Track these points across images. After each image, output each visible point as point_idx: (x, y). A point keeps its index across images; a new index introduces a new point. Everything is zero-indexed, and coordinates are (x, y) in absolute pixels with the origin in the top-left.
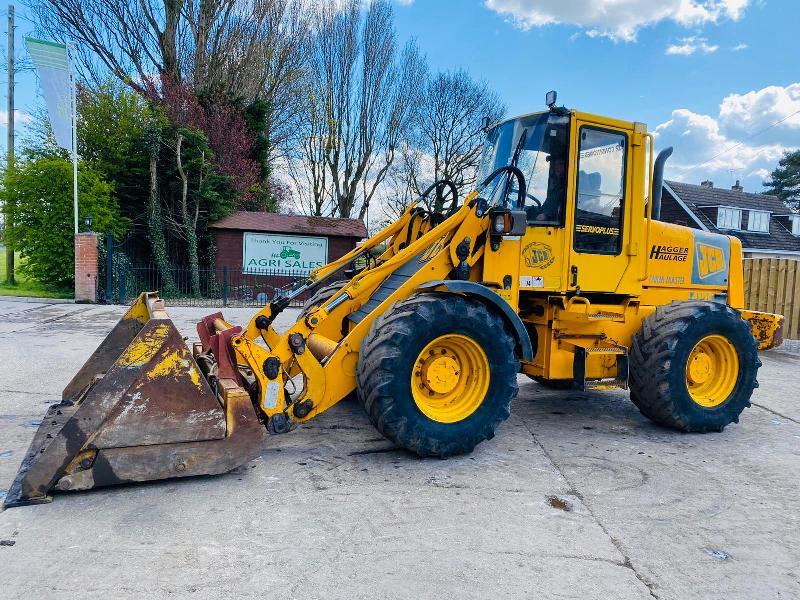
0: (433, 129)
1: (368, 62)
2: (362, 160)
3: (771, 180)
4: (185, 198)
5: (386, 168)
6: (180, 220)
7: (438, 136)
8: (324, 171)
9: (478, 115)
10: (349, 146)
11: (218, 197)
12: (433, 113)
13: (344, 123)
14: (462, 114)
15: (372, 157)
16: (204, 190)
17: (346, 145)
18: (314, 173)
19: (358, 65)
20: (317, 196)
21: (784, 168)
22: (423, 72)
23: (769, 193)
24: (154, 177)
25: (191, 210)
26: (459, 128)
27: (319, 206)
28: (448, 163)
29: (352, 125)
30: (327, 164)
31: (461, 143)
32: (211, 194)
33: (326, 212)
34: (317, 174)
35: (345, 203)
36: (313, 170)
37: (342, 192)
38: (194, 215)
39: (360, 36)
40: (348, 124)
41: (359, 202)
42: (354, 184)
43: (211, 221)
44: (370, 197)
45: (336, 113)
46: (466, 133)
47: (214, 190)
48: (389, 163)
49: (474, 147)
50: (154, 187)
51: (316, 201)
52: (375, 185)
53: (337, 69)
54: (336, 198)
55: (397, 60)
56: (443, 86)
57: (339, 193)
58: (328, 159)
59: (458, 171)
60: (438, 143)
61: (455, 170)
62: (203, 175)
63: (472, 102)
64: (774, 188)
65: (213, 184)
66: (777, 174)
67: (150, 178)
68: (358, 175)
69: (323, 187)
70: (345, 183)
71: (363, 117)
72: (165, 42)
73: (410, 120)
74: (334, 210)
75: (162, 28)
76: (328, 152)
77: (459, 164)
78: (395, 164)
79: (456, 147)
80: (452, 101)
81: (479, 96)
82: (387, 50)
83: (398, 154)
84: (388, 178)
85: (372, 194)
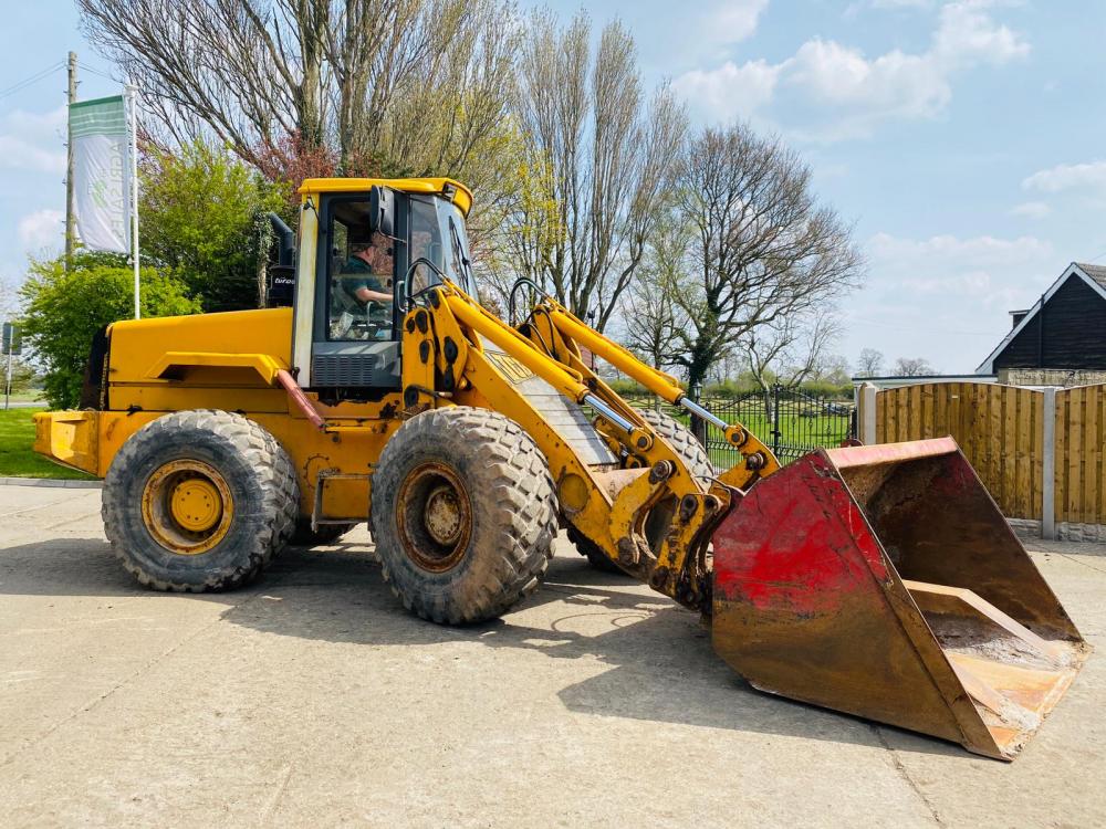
0: (700, 209)
1: (602, 121)
2: (596, 261)
5: (631, 269)
7: (708, 219)
8: (543, 280)
9: (765, 186)
10: (578, 241)
12: (700, 187)
13: (571, 209)
14: (743, 184)
15: (611, 252)
17: (573, 239)
19: (588, 125)
22: (681, 128)
28: (723, 257)
29: (581, 212)
30: (548, 269)
31: (743, 225)
39: (588, 86)
40: (576, 212)
42: (585, 293)
44: (607, 314)
45: (558, 195)
46: (749, 211)
48: (636, 261)
49: (762, 231)
52: (616, 294)
53: (559, 134)
55: (644, 116)
56: (713, 145)
58: (549, 262)
59: (739, 268)
60: (708, 229)
61: (734, 267)
63: (758, 166)
68: (591, 281)
70: (573, 294)
71: (598, 197)
73: (666, 197)
76: (549, 251)
77: (741, 257)
78: (645, 262)
79: (735, 232)
80: (727, 168)
81: (767, 158)
82: (630, 102)
83: (648, 247)
84: (635, 282)
85: (613, 305)
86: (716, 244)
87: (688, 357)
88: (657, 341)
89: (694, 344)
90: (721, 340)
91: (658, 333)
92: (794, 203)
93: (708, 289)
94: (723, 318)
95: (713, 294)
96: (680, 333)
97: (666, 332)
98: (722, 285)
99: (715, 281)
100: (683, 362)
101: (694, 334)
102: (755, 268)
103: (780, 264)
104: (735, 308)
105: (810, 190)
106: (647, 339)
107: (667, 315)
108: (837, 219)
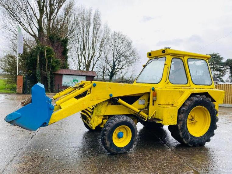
0: (112, 46)
1: (94, 27)
2: (93, 54)
4: (47, 65)
5: (99, 57)
6: (46, 71)
7: (114, 48)
9: (125, 42)
10: (89, 50)
11: (56, 65)
12: (112, 42)
13: (87, 44)
14: (120, 42)
15: (95, 54)
16: (52, 63)
20: (79, 64)
22: (109, 31)
24: (38, 60)
25: (48, 69)
26: (119, 46)
27: (80, 67)
28: (116, 56)
29: (90, 45)
30: (82, 55)
31: (120, 50)
32: (54, 64)
33: (82, 69)
34: (79, 58)
35: (88, 66)
37: (87, 63)
38: (49, 70)
39: (92, 20)
40: (89, 44)
42: (90, 61)
43: (54, 71)
44: (95, 65)
46: (121, 47)
48: (100, 55)
49: (124, 51)
50: (38, 62)
51: (79, 66)
52: (96, 61)
54: (85, 65)
55: (102, 28)
56: (115, 34)
57: (86, 63)
59: (119, 58)
60: (114, 50)
61: (118, 57)
62: (52, 59)
63: (123, 39)
65: (55, 62)
68: (91, 58)
69: (81, 61)
70: (88, 61)
71: (93, 42)
72: (39, 22)
73: (106, 43)
74: (84, 68)
75: (38, 18)
76: (83, 52)
77: (120, 56)
78: (102, 55)
79: (119, 51)
80: (118, 38)
81: (125, 38)
82: (100, 24)
83: (103, 53)
84: (100, 59)
85: (95, 64)
86: (115, 53)
87: (109, 74)
88: (104, 71)
89: (111, 72)
90: (116, 72)
91: (104, 69)
92: (130, 46)
93: (113, 61)
94: (116, 67)
95: (114, 63)
96: (108, 70)
97: (105, 69)
98: (116, 61)
99: (115, 60)
100: (108, 75)
101: (111, 70)
102: (122, 58)
103: (127, 58)
104: (118, 65)
105: (133, 44)
106: (102, 70)
107: (106, 66)
108: (137, 50)
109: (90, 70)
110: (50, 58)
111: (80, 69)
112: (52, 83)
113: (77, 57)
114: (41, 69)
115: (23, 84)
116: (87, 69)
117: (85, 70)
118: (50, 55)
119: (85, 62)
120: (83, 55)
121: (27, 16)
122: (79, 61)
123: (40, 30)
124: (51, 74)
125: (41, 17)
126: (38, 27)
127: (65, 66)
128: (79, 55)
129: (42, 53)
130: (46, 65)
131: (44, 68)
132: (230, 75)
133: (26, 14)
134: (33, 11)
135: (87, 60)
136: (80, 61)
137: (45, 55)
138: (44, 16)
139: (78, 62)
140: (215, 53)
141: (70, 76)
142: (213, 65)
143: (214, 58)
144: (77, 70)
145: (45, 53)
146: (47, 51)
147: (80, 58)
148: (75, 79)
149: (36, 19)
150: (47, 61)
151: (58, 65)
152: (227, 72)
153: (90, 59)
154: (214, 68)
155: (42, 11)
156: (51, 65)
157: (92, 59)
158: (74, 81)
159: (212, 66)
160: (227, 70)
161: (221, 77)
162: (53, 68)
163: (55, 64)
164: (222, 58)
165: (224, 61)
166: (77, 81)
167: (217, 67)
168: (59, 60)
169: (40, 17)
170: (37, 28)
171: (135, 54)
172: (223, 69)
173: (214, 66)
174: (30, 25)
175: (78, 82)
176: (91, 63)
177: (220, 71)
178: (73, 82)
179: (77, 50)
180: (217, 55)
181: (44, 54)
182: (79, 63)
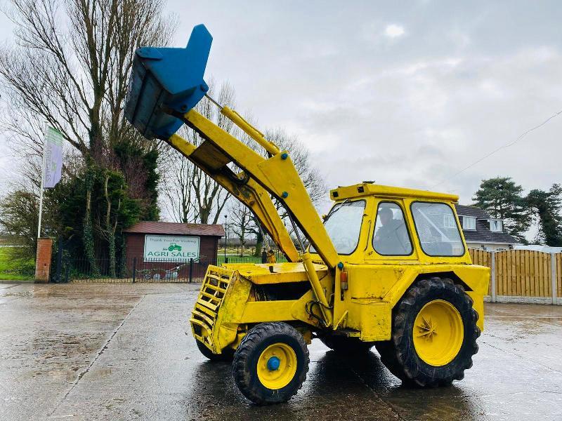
3: (476, 197)
4: (108, 214)
6: (105, 228)
8: (190, 191)
11: (130, 213)
16: (122, 209)
18: (183, 192)
20: (185, 207)
21: (483, 190)
23: (475, 205)
24: (89, 201)
25: (112, 221)
27: (186, 214)
30: (193, 186)
32: (126, 211)
33: (190, 219)
34: (185, 193)
35: (205, 212)
36: (183, 190)
37: (202, 205)
38: (114, 225)
41: (214, 211)
42: (211, 200)
43: (124, 228)
44: (221, 209)
47: (127, 209)
50: (89, 207)
51: (184, 211)
52: (225, 200)
54: (198, 208)
57: (200, 205)
58: (193, 184)
62: (121, 200)
64: (478, 202)
65: (128, 205)
66: (479, 193)
67: (87, 201)
68: (214, 194)
69: (189, 201)
70: (205, 199)
72: (93, 114)
74: (196, 217)
75: (92, 106)
76: (193, 179)
81: (292, 145)
85: (223, 205)
87: (257, 230)
88: (243, 222)
91: (244, 219)
92: (303, 165)
100: (255, 232)
105: (308, 161)
106: (238, 221)
109: (210, 220)
110: (116, 197)
111: (185, 220)
112: (119, 254)
113: (180, 191)
114: (94, 223)
115: (52, 260)
116: (204, 220)
117: (199, 221)
118: (116, 191)
119: (199, 202)
120: (195, 187)
121: (66, 102)
122: (184, 201)
123: (95, 132)
124: (117, 234)
125: (97, 104)
126: (89, 125)
127: (152, 214)
128: (183, 186)
129: (98, 186)
130: (106, 214)
131: (103, 220)
132: (540, 227)
133: (63, 97)
134: (79, 90)
135: (202, 196)
136: (187, 200)
137: (104, 191)
138: (104, 102)
139: (181, 202)
140: (502, 177)
141: (163, 238)
142: (500, 204)
143: (502, 188)
144: (179, 222)
145: (106, 185)
146: (110, 181)
147: (188, 193)
148: (174, 245)
149: (86, 109)
150: (109, 204)
151: (134, 212)
152: (533, 221)
153: (209, 195)
154: (502, 211)
155: (99, 91)
156: (119, 212)
157: (216, 195)
158: (171, 248)
159: (499, 208)
160: (533, 216)
161: (521, 233)
162: (124, 219)
163: (129, 211)
164: (518, 189)
165: (524, 194)
166: (179, 248)
167: (508, 209)
168: (138, 202)
169: (95, 103)
170: (88, 129)
171: (316, 183)
172: (524, 213)
173: (503, 208)
174: (70, 121)
175: (180, 250)
176: (213, 205)
177: (517, 217)
178: (170, 253)
179: (179, 175)
180: (507, 181)
181: (104, 187)
182: (184, 204)
